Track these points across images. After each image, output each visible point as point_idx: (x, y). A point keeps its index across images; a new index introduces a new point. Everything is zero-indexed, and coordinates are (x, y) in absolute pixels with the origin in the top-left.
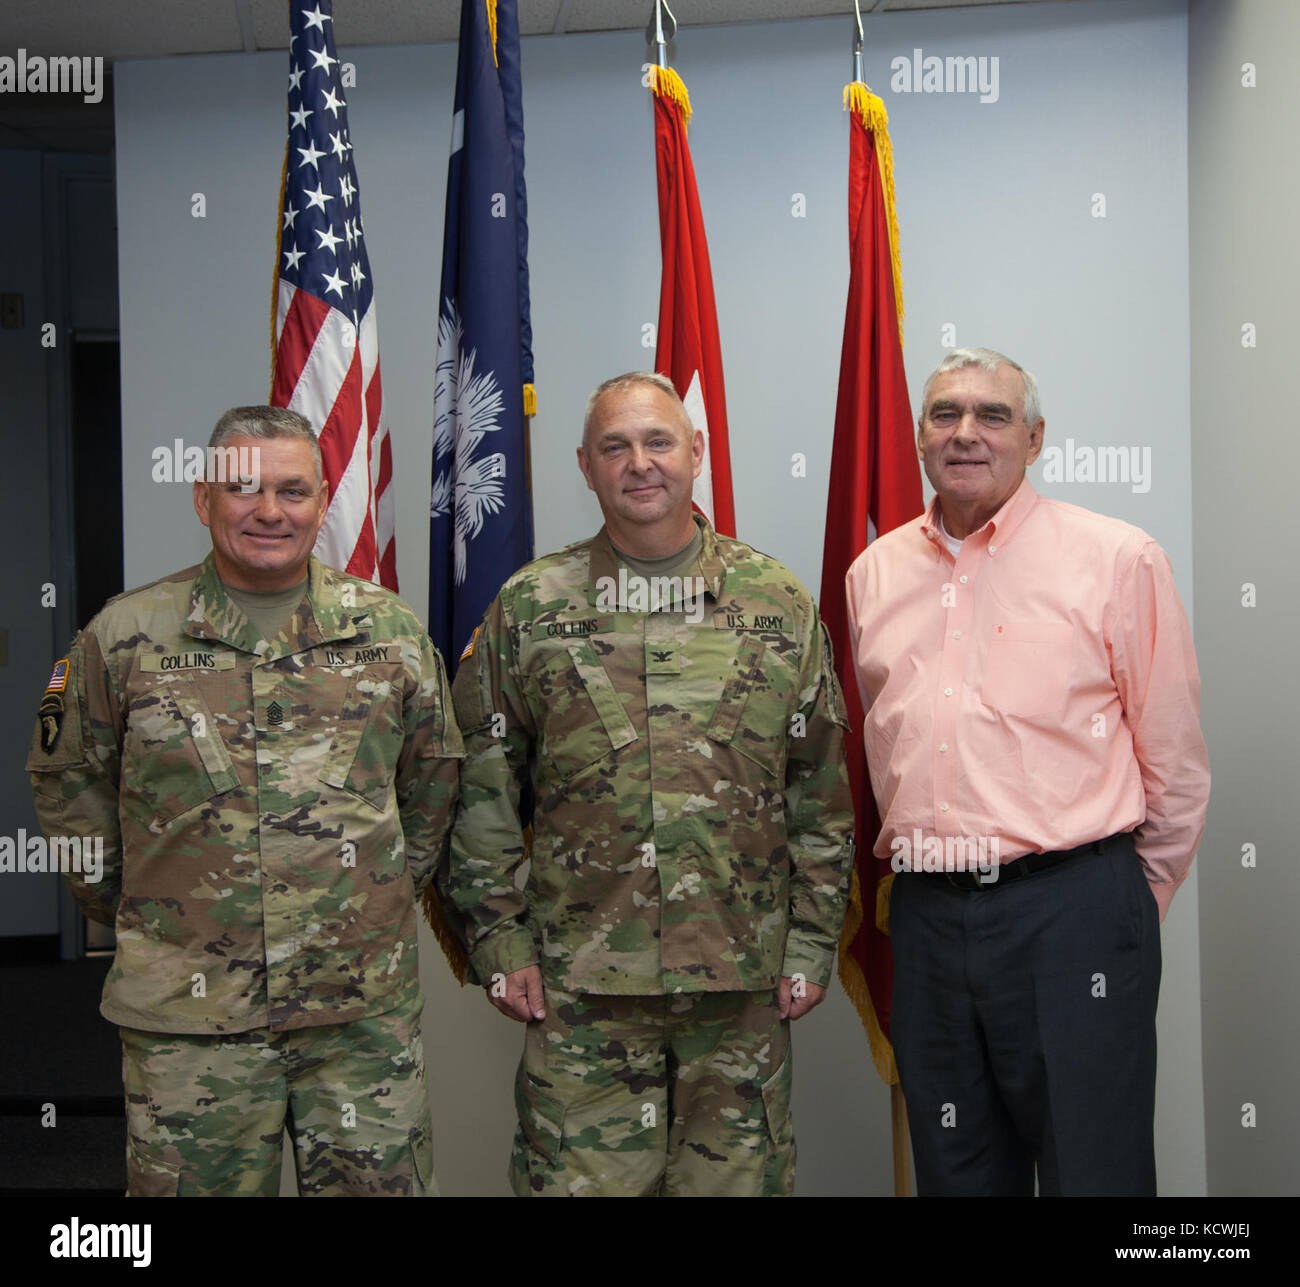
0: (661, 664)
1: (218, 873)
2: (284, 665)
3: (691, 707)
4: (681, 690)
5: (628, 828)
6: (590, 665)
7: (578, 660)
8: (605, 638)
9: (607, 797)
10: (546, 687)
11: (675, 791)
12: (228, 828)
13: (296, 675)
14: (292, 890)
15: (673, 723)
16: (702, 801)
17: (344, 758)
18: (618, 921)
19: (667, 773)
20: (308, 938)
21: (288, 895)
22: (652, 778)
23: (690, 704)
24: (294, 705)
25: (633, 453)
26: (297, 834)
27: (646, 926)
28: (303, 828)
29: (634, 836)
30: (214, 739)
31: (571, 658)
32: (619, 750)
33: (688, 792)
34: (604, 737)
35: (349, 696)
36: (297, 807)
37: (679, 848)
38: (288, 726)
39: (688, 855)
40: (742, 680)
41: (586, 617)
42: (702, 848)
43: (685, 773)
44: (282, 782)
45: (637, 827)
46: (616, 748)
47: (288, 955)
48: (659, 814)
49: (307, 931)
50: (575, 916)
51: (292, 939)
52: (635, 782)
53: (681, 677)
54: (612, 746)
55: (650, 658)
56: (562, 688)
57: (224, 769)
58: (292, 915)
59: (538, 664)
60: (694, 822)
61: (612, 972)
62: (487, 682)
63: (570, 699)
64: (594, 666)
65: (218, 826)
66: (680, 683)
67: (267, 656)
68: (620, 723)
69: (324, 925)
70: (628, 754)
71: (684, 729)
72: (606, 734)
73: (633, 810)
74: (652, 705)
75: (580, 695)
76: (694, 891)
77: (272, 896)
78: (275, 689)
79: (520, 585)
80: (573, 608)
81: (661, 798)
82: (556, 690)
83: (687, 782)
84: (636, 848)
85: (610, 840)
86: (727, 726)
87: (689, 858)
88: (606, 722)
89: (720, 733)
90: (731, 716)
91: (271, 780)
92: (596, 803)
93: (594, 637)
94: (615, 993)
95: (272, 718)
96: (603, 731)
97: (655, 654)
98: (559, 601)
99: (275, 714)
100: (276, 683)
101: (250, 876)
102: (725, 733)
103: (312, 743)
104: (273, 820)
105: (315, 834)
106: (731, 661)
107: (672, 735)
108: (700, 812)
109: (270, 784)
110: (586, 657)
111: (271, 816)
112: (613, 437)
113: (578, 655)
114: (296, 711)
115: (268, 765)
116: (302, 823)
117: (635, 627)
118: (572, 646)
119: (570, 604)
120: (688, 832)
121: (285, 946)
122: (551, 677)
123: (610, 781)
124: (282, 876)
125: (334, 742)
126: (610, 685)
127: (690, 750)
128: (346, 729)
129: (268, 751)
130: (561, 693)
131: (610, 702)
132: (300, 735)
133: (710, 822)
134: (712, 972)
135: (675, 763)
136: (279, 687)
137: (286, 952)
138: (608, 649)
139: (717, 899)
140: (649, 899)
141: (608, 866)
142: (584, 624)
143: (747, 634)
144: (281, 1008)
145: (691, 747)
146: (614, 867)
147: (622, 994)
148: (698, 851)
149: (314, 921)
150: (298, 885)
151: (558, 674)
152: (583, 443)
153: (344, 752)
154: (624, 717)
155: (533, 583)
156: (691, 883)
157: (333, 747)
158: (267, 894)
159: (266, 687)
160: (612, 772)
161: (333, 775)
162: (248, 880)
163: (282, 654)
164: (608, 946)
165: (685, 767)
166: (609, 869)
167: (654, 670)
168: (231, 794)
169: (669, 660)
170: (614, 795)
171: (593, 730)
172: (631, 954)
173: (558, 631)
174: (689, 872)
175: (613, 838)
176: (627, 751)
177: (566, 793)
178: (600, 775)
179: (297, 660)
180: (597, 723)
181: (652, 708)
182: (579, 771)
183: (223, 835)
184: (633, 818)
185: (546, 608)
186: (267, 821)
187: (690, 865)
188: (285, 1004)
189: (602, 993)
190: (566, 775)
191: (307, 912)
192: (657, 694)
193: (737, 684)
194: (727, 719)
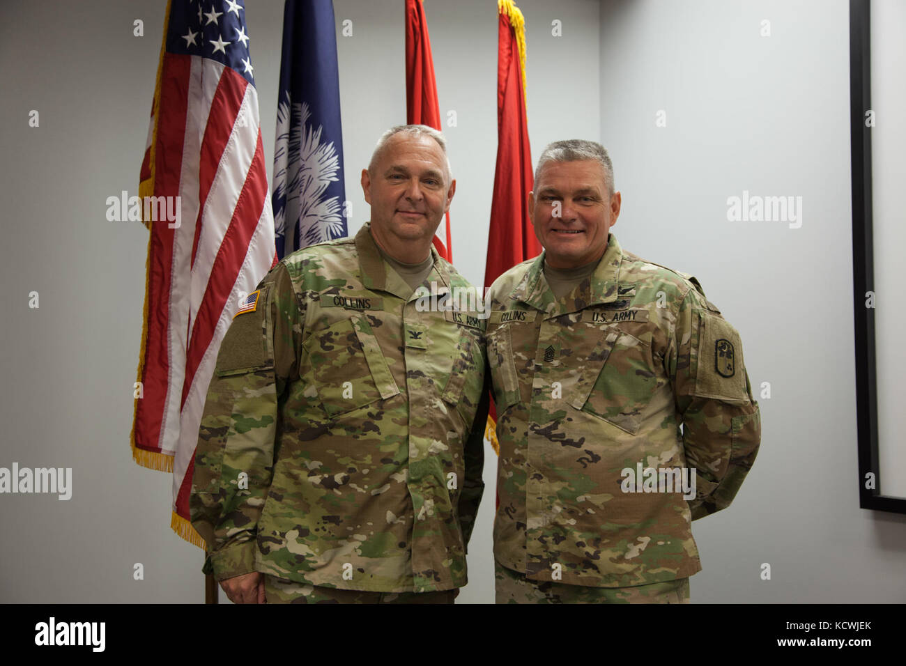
0: (414, 340)
1: (507, 460)
2: (562, 320)
3: (433, 375)
4: (427, 362)
5: (386, 460)
6: (366, 333)
7: (358, 328)
8: (377, 314)
9: (372, 434)
10: (328, 344)
11: (424, 436)
12: (514, 430)
13: (569, 328)
14: (545, 479)
15: (422, 385)
16: (440, 445)
17: (585, 388)
18: (372, 533)
19: (419, 422)
20: (554, 516)
21: (542, 482)
22: (410, 425)
23: (432, 373)
24: (562, 349)
25: (412, 185)
26: (551, 440)
27: (393, 538)
28: (556, 436)
29: (391, 467)
30: (511, 368)
31: (353, 325)
32: (385, 400)
33: (431, 438)
34: (374, 389)
35: (599, 344)
36: (551, 421)
37: (423, 480)
38: (556, 363)
39: (428, 485)
40: (464, 361)
41: (361, 296)
42: (439, 481)
43: (432, 424)
44: (546, 402)
45: (394, 461)
46: (384, 398)
47: (541, 525)
48: (413, 453)
49: (553, 510)
50: (327, 526)
51: (545, 515)
52: (397, 426)
53: (427, 352)
54: (380, 396)
55: (408, 335)
56: (343, 347)
57: (513, 390)
58: (543, 497)
59: (322, 325)
60: (435, 461)
61: (361, 573)
62: (270, 333)
63: (349, 356)
64: (369, 334)
65: (509, 427)
66: (426, 356)
67: (551, 314)
68: (387, 380)
69: (564, 508)
70: (393, 404)
71: (430, 390)
72: (375, 387)
73: (393, 447)
74: (410, 369)
75: (358, 354)
76: (430, 513)
77: (532, 481)
78: (554, 337)
79: (305, 263)
80: (350, 287)
81: (416, 440)
82: (337, 347)
83: (431, 430)
84: (391, 477)
85: (370, 469)
86: (455, 392)
87: (429, 488)
88: (377, 377)
89: (451, 397)
90: (458, 386)
91: (539, 400)
92: (360, 439)
93: (367, 312)
94: (361, 589)
95: (547, 356)
96: (373, 384)
97: (411, 332)
98: (338, 280)
99: (549, 354)
100: (555, 332)
101: (522, 465)
102: (454, 398)
103: (570, 376)
104: (535, 428)
105: (562, 441)
106: (456, 346)
107: (422, 393)
108: (439, 454)
109: (537, 402)
110: (363, 326)
111: (535, 425)
112: (399, 169)
113: (358, 323)
114: (562, 353)
115: (540, 389)
116: (554, 432)
117: (396, 310)
118: (353, 316)
119: (348, 284)
120: (431, 468)
121: (539, 518)
122: (333, 337)
123: (377, 423)
124: (539, 469)
125: (582, 376)
126: (380, 350)
127: (434, 407)
128: (591, 368)
129: (542, 380)
130: (341, 351)
131: (379, 363)
132: (563, 370)
133: (443, 461)
134: (439, 576)
135: (426, 415)
136: (557, 335)
137: (539, 523)
138: (378, 323)
139: (441, 519)
140: (397, 517)
141: (364, 489)
142: (360, 301)
143: (463, 327)
144: (536, 563)
145: (435, 404)
146: (369, 491)
147: (367, 590)
148: (436, 483)
149: (558, 504)
150: (548, 476)
151: (340, 336)
152: (370, 167)
153: (586, 384)
154: (389, 375)
155: (318, 263)
156: (429, 507)
157: (581, 380)
158: (529, 479)
159: (547, 335)
160: (379, 416)
161: (576, 400)
162: (521, 467)
163: (560, 312)
164: (360, 552)
165: (431, 419)
166: (365, 492)
167: (410, 344)
168: (516, 407)
169: (420, 338)
170: (379, 434)
171: (365, 382)
172: (378, 559)
173: (340, 302)
174: (428, 499)
175: (373, 467)
176: (392, 402)
177: (331, 428)
178: (368, 417)
179: (572, 318)
180: (369, 377)
181: (409, 372)
182: (346, 412)
183: (512, 434)
184: (392, 454)
185: (330, 284)
186: (532, 429)
187: (428, 493)
188: (539, 561)
189: (349, 589)
190: (334, 414)
191: (553, 497)
192: (413, 363)
193: (461, 363)
194: (456, 388)
